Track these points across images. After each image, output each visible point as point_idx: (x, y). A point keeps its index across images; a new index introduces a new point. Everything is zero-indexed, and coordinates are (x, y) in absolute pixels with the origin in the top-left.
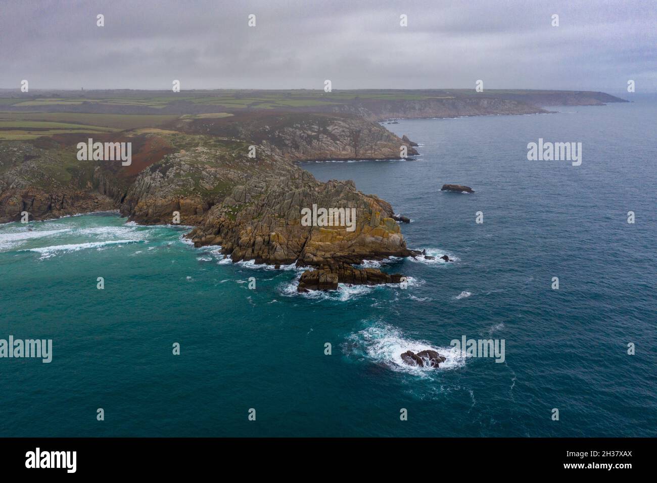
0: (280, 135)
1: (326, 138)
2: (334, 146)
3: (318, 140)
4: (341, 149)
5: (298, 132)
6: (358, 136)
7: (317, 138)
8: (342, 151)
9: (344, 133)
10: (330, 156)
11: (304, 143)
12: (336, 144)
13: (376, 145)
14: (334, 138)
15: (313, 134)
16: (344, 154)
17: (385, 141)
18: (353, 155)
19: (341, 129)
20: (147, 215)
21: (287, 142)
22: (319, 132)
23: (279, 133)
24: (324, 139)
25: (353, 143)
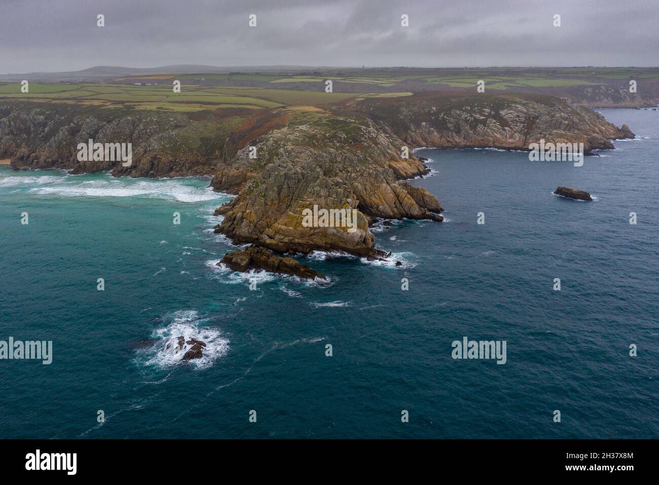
0: (445, 117)
1: (494, 123)
2: (500, 133)
3: (485, 125)
4: (508, 136)
5: (464, 115)
6: (534, 123)
7: (484, 123)
8: (509, 138)
9: (517, 119)
10: (493, 143)
11: (468, 128)
12: (504, 130)
13: (550, 134)
14: (504, 123)
15: (482, 118)
16: (509, 142)
17: (564, 130)
18: (520, 144)
19: (516, 114)
20: (221, 183)
21: (449, 125)
22: (489, 116)
23: (444, 115)
24: (491, 124)
25: (526, 130)
